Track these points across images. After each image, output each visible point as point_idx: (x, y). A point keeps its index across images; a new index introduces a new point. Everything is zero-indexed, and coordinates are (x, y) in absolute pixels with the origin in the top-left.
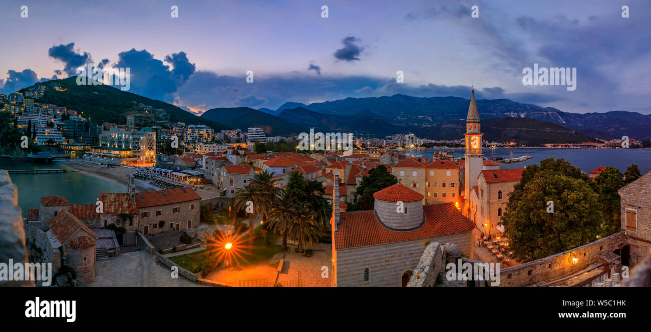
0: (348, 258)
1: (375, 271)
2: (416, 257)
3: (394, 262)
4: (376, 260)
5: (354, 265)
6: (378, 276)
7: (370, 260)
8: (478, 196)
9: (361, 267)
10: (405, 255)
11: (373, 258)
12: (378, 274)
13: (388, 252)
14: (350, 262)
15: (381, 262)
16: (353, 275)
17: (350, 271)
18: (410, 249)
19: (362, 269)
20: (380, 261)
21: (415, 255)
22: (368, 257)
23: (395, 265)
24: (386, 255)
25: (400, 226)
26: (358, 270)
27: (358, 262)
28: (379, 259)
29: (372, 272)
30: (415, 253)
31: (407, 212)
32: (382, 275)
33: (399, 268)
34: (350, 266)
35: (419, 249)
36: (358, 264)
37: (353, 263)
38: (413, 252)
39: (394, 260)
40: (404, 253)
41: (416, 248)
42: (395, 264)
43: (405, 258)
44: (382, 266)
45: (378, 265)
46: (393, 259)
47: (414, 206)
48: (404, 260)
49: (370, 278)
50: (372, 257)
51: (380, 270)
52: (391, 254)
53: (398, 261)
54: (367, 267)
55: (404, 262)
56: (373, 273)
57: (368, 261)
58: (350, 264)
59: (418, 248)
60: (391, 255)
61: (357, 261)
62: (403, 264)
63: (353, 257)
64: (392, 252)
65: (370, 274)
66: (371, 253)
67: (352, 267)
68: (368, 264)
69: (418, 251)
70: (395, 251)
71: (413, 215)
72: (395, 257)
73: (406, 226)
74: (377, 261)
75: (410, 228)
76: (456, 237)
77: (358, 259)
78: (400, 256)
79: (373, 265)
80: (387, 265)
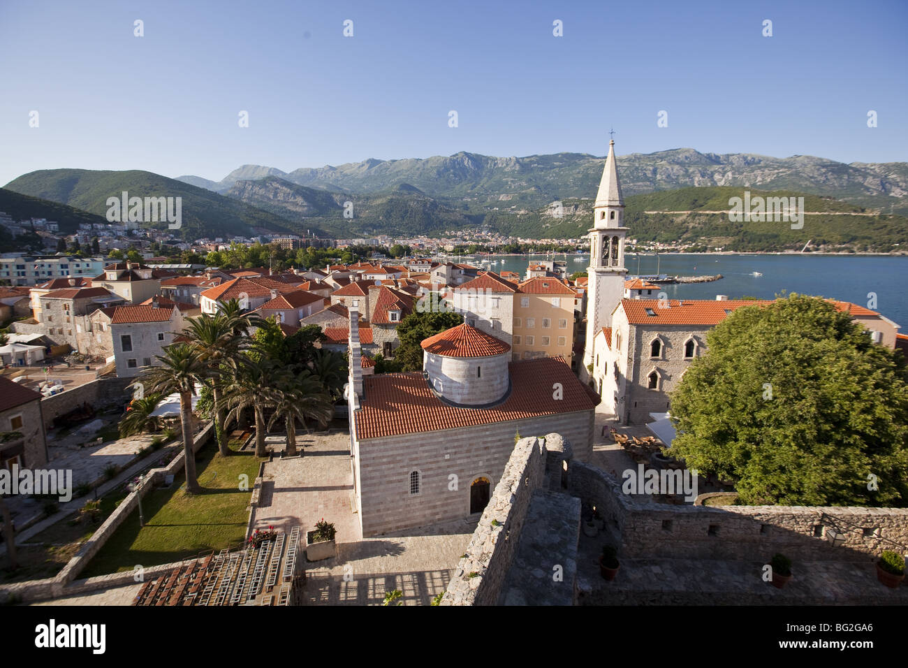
0: (381, 454)
1: (429, 476)
2: (495, 453)
3: (459, 462)
4: (431, 457)
5: (392, 466)
6: (434, 485)
7: (421, 458)
8: (609, 345)
9: (406, 470)
10: (477, 450)
11: (426, 454)
12: (434, 482)
13: (448, 445)
14: (385, 460)
15: (438, 462)
16: (391, 482)
17: (386, 476)
18: (485, 439)
19: (407, 473)
20: (436, 459)
21: (493, 450)
22: (417, 453)
23: (460, 468)
24: (446, 449)
25: (469, 400)
26: (400, 474)
27: (400, 461)
28: (436, 456)
29: (424, 477)
30: (492, 447)
31: (481, 374)
32: (441, 484)
33: (467, 473)
34: (383, 467)
35: (500, 440)
36: (401, 464)
37: (389, 463)
38: (489, 445)
39: (459, 458)
40: (475, 447)
41: (494, 439)
42: (461, 464)
43: (477, 456)
44: (440, 468)
45: (433, 466)
46: (459, 456)
47: (493, 364)
48: (476, 459)
49: (421, 486)
50: (423, 452)
51: (437, 475)
52: (454, 447)
53: (465, 461)
54: (415, 469)
55: (474, 463)
56: (426, 480)
57: (416, 459)
58: (384, 463)
59: (499, 438)
60: (454, 450)
61: (398, 458)
62: (472, 466)
63: (391, 453)
64: (456, 444)
65: (421, 480)
66: (422, 445)
67: (389, 469)
68: (416, 465)
69: (499, 443)
70: (460, 443)
71: (492, 380)
72: (461, 453)
73: (480, 399)
74: (432, 460)
75: (486, 402)
76: (565, 418)
77: (398, 455)
78: (468, 451)
79: (426, 467)
80: (448, 467)
